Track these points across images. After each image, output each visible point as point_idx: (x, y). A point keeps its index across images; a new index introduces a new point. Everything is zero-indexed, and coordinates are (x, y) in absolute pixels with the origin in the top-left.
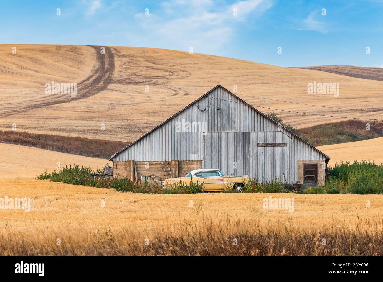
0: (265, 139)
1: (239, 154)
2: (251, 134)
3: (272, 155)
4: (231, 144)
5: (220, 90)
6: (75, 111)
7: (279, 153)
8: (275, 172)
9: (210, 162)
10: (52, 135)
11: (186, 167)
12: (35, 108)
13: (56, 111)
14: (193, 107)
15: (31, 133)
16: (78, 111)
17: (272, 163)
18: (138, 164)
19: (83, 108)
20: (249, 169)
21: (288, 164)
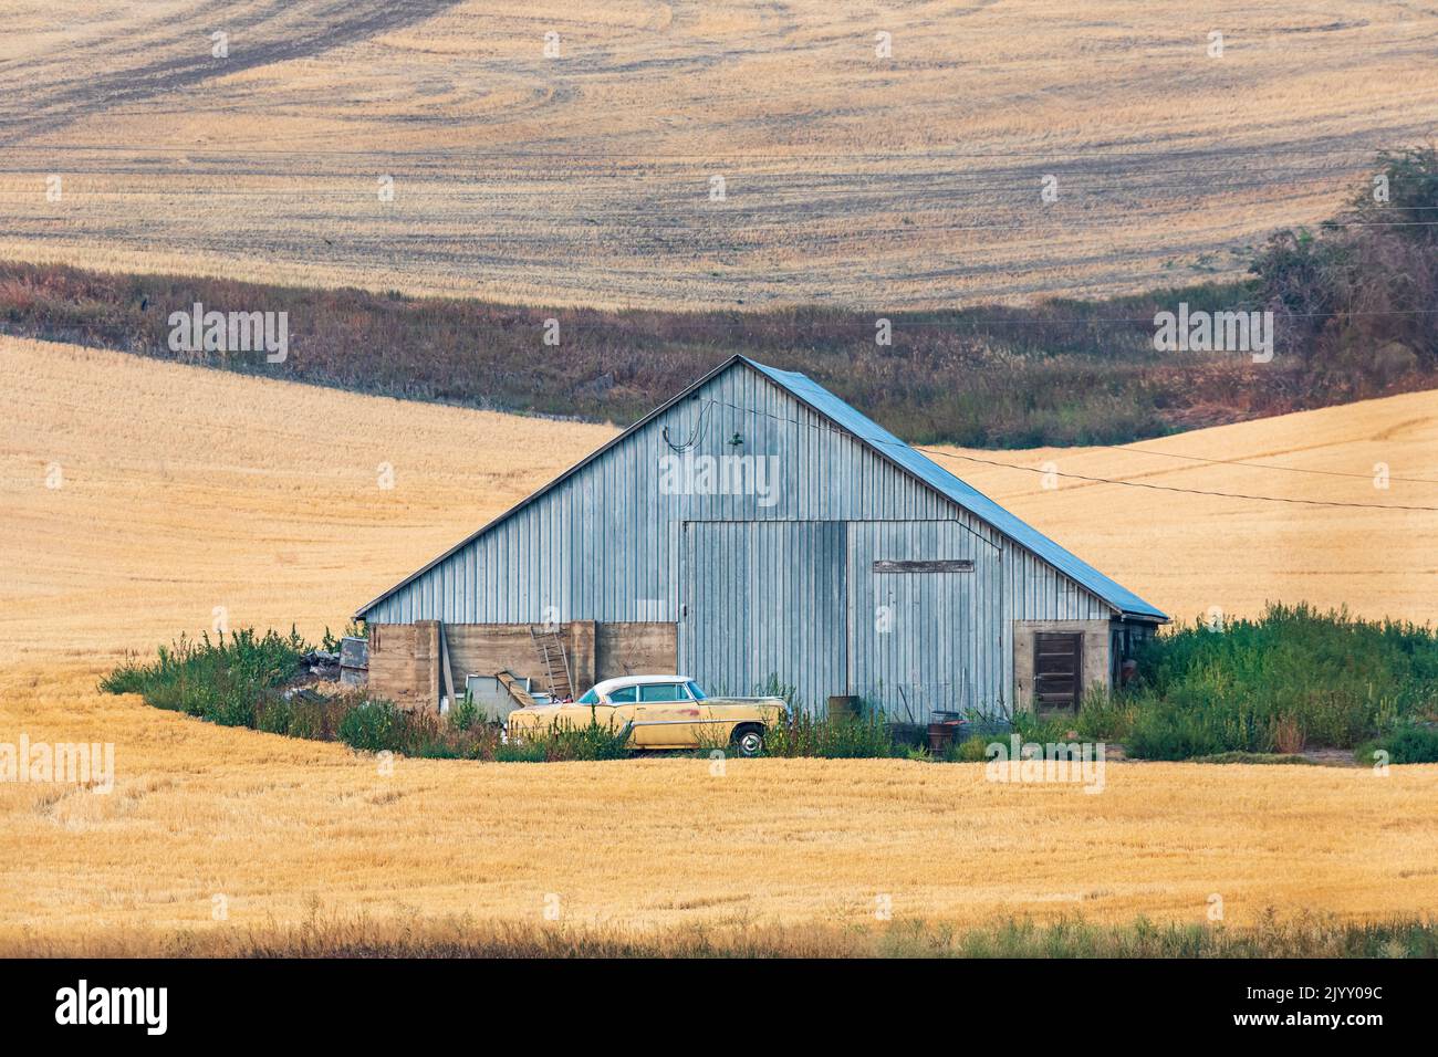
0: (898, 545)
1: (809, 600)
2: (852, 527)
3: (924, 603)
4: (780, 565)
5: (741, 374)
6: (348, 118)
7: (949, 595)
8: (933, 661)
9: (708, 627)
10: (208, 278)
11: (623, 644)
12: (121, 97)
13: (240, 120)
14: (646, 435)
15: (93, 273)
16: (361, 117)
17: (925, 631)
18: (453, 635)
19: (391, 92)
20: (843, 651)
21: (980, 633)
